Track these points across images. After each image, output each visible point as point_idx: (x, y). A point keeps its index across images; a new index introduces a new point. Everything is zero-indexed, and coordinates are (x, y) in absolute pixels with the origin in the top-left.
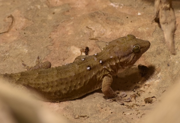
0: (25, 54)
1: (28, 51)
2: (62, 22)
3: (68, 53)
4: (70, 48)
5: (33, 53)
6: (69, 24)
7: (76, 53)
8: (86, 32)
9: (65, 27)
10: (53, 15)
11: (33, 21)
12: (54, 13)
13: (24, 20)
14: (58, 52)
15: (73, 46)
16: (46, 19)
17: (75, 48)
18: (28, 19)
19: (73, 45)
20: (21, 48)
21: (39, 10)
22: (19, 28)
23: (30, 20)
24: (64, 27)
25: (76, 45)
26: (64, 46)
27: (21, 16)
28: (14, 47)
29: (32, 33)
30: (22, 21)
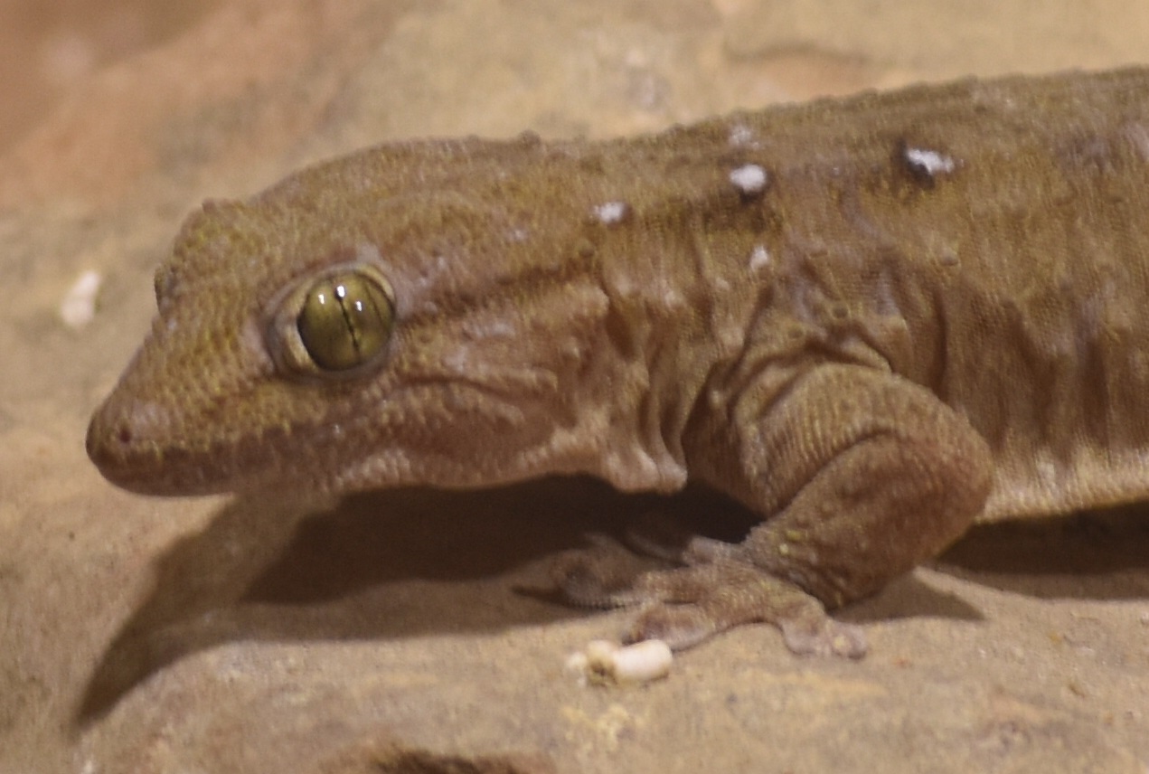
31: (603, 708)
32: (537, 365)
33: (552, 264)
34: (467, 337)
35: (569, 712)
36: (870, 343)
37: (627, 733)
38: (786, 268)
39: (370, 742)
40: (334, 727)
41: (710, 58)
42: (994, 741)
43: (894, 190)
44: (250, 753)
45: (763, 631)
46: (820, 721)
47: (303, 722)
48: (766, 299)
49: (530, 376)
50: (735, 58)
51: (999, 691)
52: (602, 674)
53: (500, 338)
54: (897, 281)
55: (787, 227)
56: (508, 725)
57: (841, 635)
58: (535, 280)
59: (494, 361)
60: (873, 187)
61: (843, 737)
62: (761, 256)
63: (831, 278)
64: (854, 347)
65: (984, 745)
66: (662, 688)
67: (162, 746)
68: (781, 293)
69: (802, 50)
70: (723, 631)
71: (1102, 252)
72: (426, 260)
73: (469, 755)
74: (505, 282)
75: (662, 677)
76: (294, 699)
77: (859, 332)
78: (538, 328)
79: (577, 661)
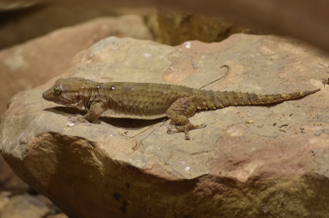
0: (259, 91)
1: (261, 89)
2: (287, 64)
3: (308, 86)
4: (309, 81)
5: (267, 90)
6: (296, 64)
7: (318, 85)
8: (320, 67)
9: (293, 66)
10: (272, 61)
11: (252, 67)
12: (272, 60)
13: (241, 66)
14: (297, 86)
15: (313, 79)
16: (266, 65)
17: (315, 81)
18: (245, 65)
19: (311, 78)
20: (252, 86)
21: (253, 58)
22: (239, 73)
23: (249, 66)
24: (291, 67)
25: (315, 78)
26: (302, 80)
27: (236, 64)
28: (244, 86)
29: (256, 76)
30: (239, 68)
31: (68, 128)
32: (70, 98)
33: (74, 90)
34: (66, 95)
35: (64, 129)
36: (102, 102)
37: (69, 131)
38: (98, 95)
39: (47, 130)
40: (45, 129)
41: (99, 78)
42: (98, 132)
43: (109, 90)
44: (38, 131)
45: (84, 123)
46: (84, 130)
47: (42, 129)
48: (96, 97)
49: (69, 99)
50: (101, 78)
51: (100, 128)
52: (68, 126)
53: (68, 95)
54: (106, 98)
55: (99, 92)
56: (59, 129)
57: (89, 123)
58: (73, 91)
59: (67, 97)
60: (107, 90)
61: (86, 131)
62: (96, 93)
63: (101, 96)
64: (101, 102)
65: (97, 133)
66: (73, 127)
67: (32, 130)
68: (97, 97)
69: (107, 78)
70: (80, 123)
71: (125, 98)
72: (65, 87)
73: (55, 132)
74: (70, 91)
75: (73, 126)
76: (43, 127)
77: (101, 101)
78: (71, 95)
79: (66, 125)
